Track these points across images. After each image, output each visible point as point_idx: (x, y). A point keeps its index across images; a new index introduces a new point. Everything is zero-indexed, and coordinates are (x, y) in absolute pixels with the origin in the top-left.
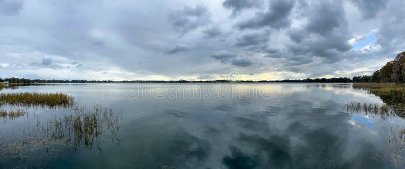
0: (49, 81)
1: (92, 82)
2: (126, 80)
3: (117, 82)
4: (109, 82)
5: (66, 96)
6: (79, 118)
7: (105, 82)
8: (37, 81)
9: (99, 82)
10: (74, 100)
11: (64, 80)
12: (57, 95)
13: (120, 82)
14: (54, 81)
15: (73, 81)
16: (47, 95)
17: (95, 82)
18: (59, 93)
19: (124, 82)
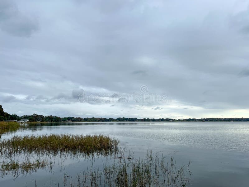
0: (86, 120)
1: (145, 120)
2: (192, 118)
3: (179, 120)
4: (168, 120)
5: (108, 139)
6: (124, 169)
7: (162, 120)
8: (69, 119)
9: (153, 120)
10: (119, 146)
11: (108, 118)
12: (95, 137)
13: (184, 120)
14: (94, 120)
15: (119, 120)
16: (82, 138)
17: (148, 120)
18: (98, 135)
19: (190, 120)
